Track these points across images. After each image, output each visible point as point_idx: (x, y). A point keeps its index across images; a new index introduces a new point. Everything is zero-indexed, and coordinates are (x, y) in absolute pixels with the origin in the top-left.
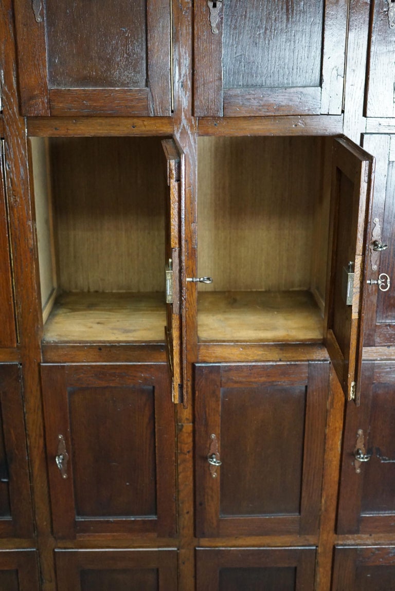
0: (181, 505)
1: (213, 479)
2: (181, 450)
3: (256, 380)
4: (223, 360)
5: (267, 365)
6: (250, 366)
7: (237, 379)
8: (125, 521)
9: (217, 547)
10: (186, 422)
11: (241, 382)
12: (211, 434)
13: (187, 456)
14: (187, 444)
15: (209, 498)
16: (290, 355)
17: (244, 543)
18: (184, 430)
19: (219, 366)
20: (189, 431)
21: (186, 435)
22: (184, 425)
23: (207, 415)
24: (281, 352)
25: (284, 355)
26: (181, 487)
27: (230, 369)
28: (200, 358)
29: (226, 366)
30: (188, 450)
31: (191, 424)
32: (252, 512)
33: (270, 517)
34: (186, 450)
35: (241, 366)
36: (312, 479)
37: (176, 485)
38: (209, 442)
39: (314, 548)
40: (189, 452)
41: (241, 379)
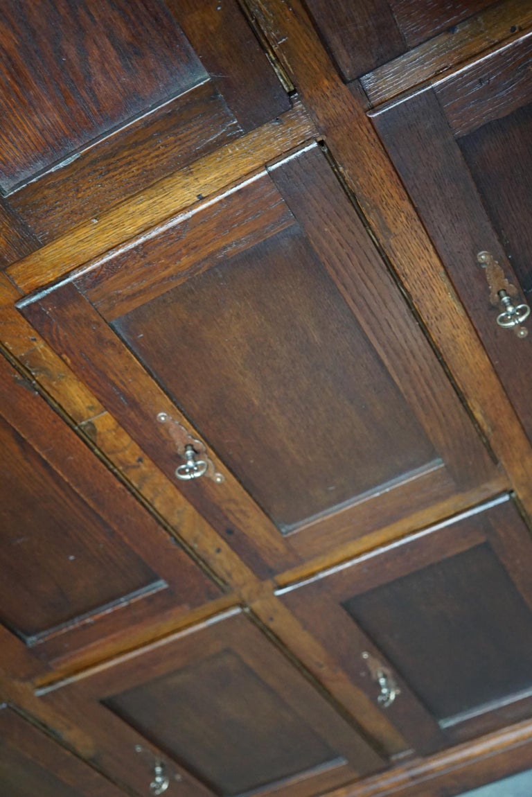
0: (196, 546)
1: (220, 484)
2: (122, 463)
3: (171, 270)
4: (74, 265)
5: (173, 228)
6: (136, 248)
7: (127, 290)
8: (114, 613)
9: (313, 574)
10: (91, 413)
11: (141, 292)
12: (155, 415)
13: (144, 468)
14: (125, 448)
15: (238, 515)
16: (217, 175)
17: (361, 547)
18: (99, 429)
19: (70, 283)
20: (114, 427)
21: (110, 436)
22: (94, 420)
23: (122, 386)
24: (191, 179)
25: (202, 181)
26: (174, 520)
27: (96, 278)
28: (21, 286)
29: (84, 275)
30: (137, 458)
31: (106, 413)
32: (342, 498)
33: (383, 492)
34: (133, 461)
35: (116, 259)
36: (429, 392)
37: (160, 523)
38: (162, 431)
39: (506, 498)
40: (140, 460)
41: (137, 286)
